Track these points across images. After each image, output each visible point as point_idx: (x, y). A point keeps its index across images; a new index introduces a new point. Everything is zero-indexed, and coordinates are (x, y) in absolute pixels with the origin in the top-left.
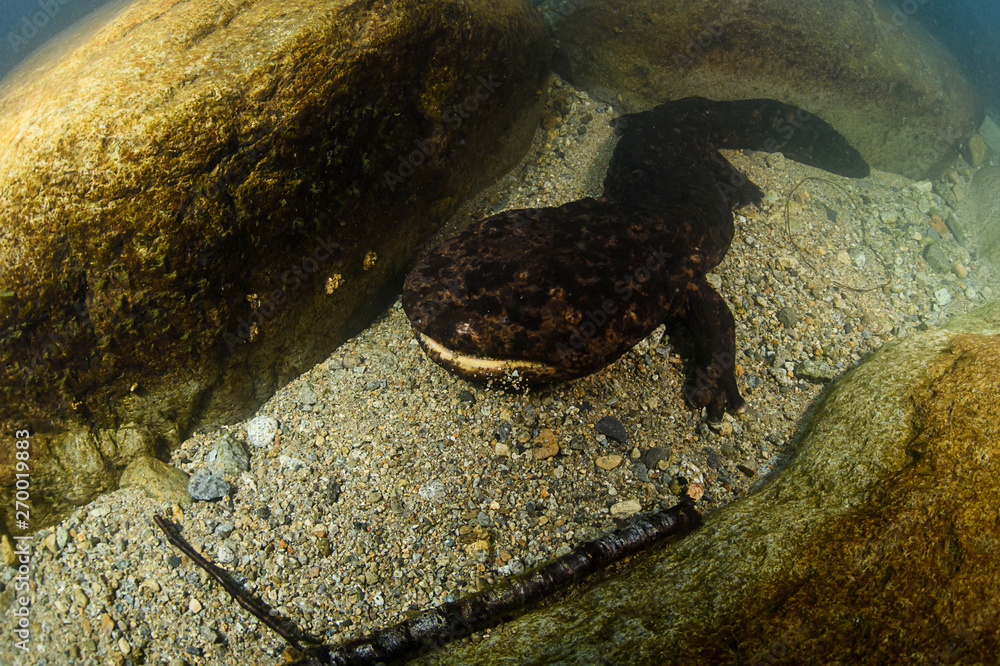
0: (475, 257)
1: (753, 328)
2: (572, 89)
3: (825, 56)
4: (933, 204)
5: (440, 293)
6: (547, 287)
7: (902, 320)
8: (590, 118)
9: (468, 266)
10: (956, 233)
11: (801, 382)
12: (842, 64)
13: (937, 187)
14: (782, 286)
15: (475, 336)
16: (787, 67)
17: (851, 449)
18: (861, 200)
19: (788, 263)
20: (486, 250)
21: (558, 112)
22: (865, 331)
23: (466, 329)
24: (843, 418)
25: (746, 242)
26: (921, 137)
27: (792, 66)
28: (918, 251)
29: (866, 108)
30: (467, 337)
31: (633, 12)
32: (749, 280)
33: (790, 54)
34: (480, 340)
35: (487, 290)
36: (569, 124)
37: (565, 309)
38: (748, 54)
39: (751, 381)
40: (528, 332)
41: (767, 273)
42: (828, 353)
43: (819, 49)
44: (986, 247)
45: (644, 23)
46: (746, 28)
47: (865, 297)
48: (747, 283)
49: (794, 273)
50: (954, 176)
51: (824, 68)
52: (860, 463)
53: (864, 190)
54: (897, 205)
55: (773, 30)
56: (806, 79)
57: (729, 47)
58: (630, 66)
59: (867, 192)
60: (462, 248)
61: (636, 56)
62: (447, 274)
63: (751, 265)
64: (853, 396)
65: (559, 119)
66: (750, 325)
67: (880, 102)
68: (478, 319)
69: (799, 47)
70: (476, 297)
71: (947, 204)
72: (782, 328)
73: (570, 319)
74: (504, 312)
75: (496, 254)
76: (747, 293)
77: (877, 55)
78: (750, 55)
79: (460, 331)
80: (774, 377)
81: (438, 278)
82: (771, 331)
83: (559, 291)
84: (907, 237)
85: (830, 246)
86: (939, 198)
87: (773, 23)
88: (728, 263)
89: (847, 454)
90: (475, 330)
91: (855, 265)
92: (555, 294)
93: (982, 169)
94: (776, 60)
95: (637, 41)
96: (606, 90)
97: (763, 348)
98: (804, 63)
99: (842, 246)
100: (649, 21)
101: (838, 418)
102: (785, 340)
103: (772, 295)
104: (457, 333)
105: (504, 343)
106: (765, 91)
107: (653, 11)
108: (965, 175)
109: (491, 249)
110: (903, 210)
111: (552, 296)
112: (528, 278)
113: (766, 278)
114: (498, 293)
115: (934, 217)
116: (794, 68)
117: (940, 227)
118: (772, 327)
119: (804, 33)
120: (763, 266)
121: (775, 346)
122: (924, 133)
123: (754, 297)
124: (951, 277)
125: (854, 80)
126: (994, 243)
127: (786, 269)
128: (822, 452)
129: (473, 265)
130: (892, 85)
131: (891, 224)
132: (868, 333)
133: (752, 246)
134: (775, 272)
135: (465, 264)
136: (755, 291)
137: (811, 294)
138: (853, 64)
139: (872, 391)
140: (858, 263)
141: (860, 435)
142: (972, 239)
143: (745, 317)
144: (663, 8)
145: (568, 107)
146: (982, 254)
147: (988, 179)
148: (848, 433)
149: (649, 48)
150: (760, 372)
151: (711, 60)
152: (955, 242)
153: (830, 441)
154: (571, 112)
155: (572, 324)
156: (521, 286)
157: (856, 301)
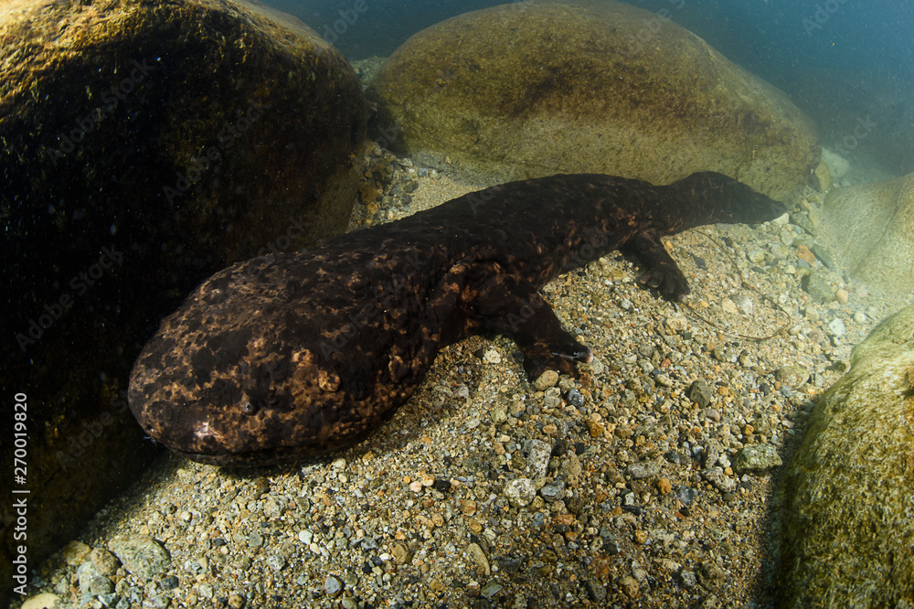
0: (199, 332)
1: (664, 419)
2: (393, 157)
3: (671, 91)
4: (795, 235)
5: (167, 388)
6: (288, 352)
7: (812, 363)
8: (415, 186)
9: (193, 345)
10: (824, 259)
11: (745, 478)
12: (689, 100)
13: (794, 217)
14: (679, 355)
15: (219, 436)
16: (632, 108)
17: (875, 577)
18: (723, 243)
19: (679, 325)
20: (209, 321)
21: (378, 183)
22: (785, 388)
23: (206, 429)
24: (837, 527)
25: (622, 308)
26: (773, 168)
27: (637, 107)
28: (796, 285)
29: (716, 145)
30: (210, 440)
31: (457, 59)
32: (641, 356)
33: (635, 93)
34: (226, 440)
35: (220, 372)
36: (391, 195)
37: (316, 376)
38: (589, 97)
39: (683, 496)
40: (280, 415)
41: (658, 340)
42: (760, 429)
43: (665, 85)
44: (855, 267)
45: (471, 70)
46: (585, 67)
47: (765, 348)
48: (638, 359)
49: (685, 336)
50: (805, 203)
51: (670, 106)
52: (899, 596)
53: (723, 232)
54: (760, 242)
55: (615, 67)
56: (653, 119)
57: (569, 90)
58: (458, 121)
59: (727, 233)
60: (184, 322)
61: (464, 108)
62: (171, 361)
63: (637, 335)
64: (834, 489)
65: (380, 191)
66: (659, 416)
67: (729, 137)
68: (216, 413)
69: (643, 85)
70: (208, 385)
71: (807, 232)
72: (697, 410)
73: (325, 386)
74: (245, 398)
75: (222, 322)
76: (643, 372)
77: (721, 88)
78: (591, 97)
79: (200, 434)
80: (712, 483)
81: (162, 368)
82: (686, 417)
83: (304, 354)
84: (782, 272)
85: (711, 297)
86: (798, 228)
87: (614, 60)
88: (609, 337)
89: (873, 587)
90: (216, 429)
91: (742, 312)
92: (300, 359)
93: (830, 192)
94: (620, 102)
95: (465, 91)
96: (431, 152)
97: (686, 444)
98: (650, 102)
99: (722, 294)
100: (477, 67)
101: (830, 529)
102: (707, 425)
103: (672, 368)
104: (197, 437)
105: (255, 437)
106: (610, 137)
107: (481, 56)
108: (816, 202)
109: (216, 318)
110: (767, 246)
111: (298, 363)
112: (265, 345)
113: (658, 347)
114: (233, 373)
115: (801, 247)
116: (639, 109)
117: (808, 256)
118: (685, 411)
119: (647, 69)
120: (651, 334)
121: (697, 436)
122: (775, 163)
123: (652, 374)
124: (835, 305)
125: (702, 116)
126: (863, 261)
127: (678, 332)
128: (833, 591)
129: (199, 342)
130: (740, 117)
131: (759, 262)
132: (788, 389)
133: (630, 311)
134: (667, 338)
135: (189, 344)
136: (651, 367)
137: (713, 356)
138: (700, 99)
139: (860, 477)
140: (745, 310)
141: (877, 549)
142: (839, 261)
143: (649, 405)
144: (491, 52)
145: (390, 176)
146: (853, 275)
147: (840, 201)
148: (856, 549)
149: (479, 97)
150: (691, 480)
151: (549, 106)
152: (826, 269)
153: (836, 571)
154: (394, 182)
155: (331, 392)
156: (259, 358)
157: (760, 354)
